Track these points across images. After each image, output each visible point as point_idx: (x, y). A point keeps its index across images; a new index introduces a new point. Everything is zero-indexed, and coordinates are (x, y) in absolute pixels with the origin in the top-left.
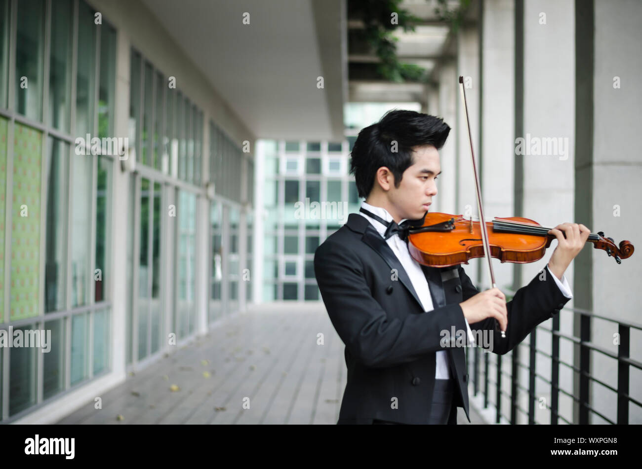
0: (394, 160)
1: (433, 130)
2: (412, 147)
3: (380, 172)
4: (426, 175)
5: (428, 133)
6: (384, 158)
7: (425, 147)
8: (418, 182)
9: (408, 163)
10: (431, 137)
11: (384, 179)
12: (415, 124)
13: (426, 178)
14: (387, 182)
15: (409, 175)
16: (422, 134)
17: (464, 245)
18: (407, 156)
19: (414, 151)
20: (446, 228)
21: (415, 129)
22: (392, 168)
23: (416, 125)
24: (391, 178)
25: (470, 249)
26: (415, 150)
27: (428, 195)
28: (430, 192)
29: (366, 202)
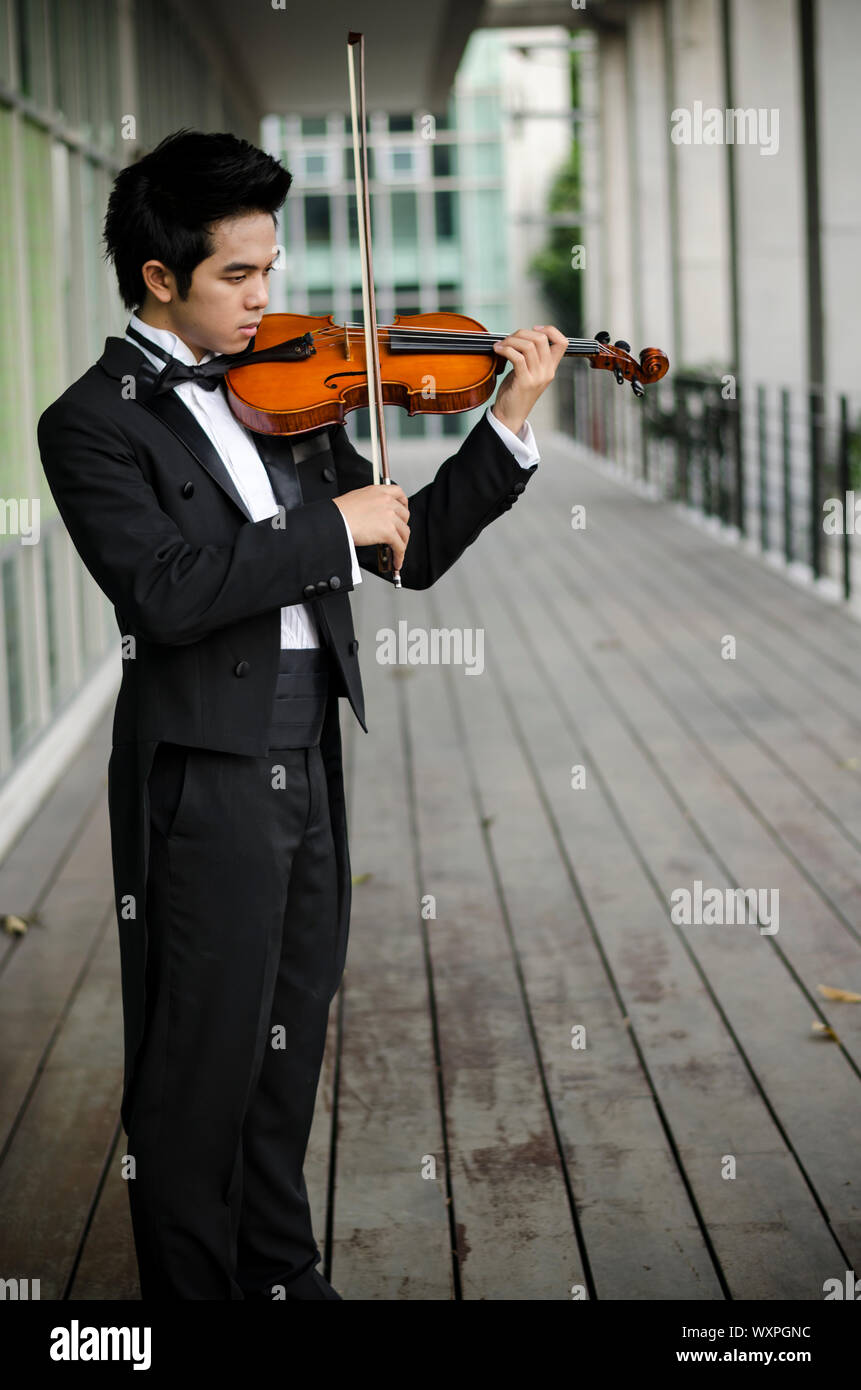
3: (148, 271)
4: (239, 273)
8: (223, 288)
9: (202, 253)
11: (157, 281)
13: (241, 278)
14: (165, 289)
15: (205, 276)
17: (334, 387)
22: (169, 263)
24: (170, 281)
27: (247, 308)
28: (253, 303)
29: (137, 314)
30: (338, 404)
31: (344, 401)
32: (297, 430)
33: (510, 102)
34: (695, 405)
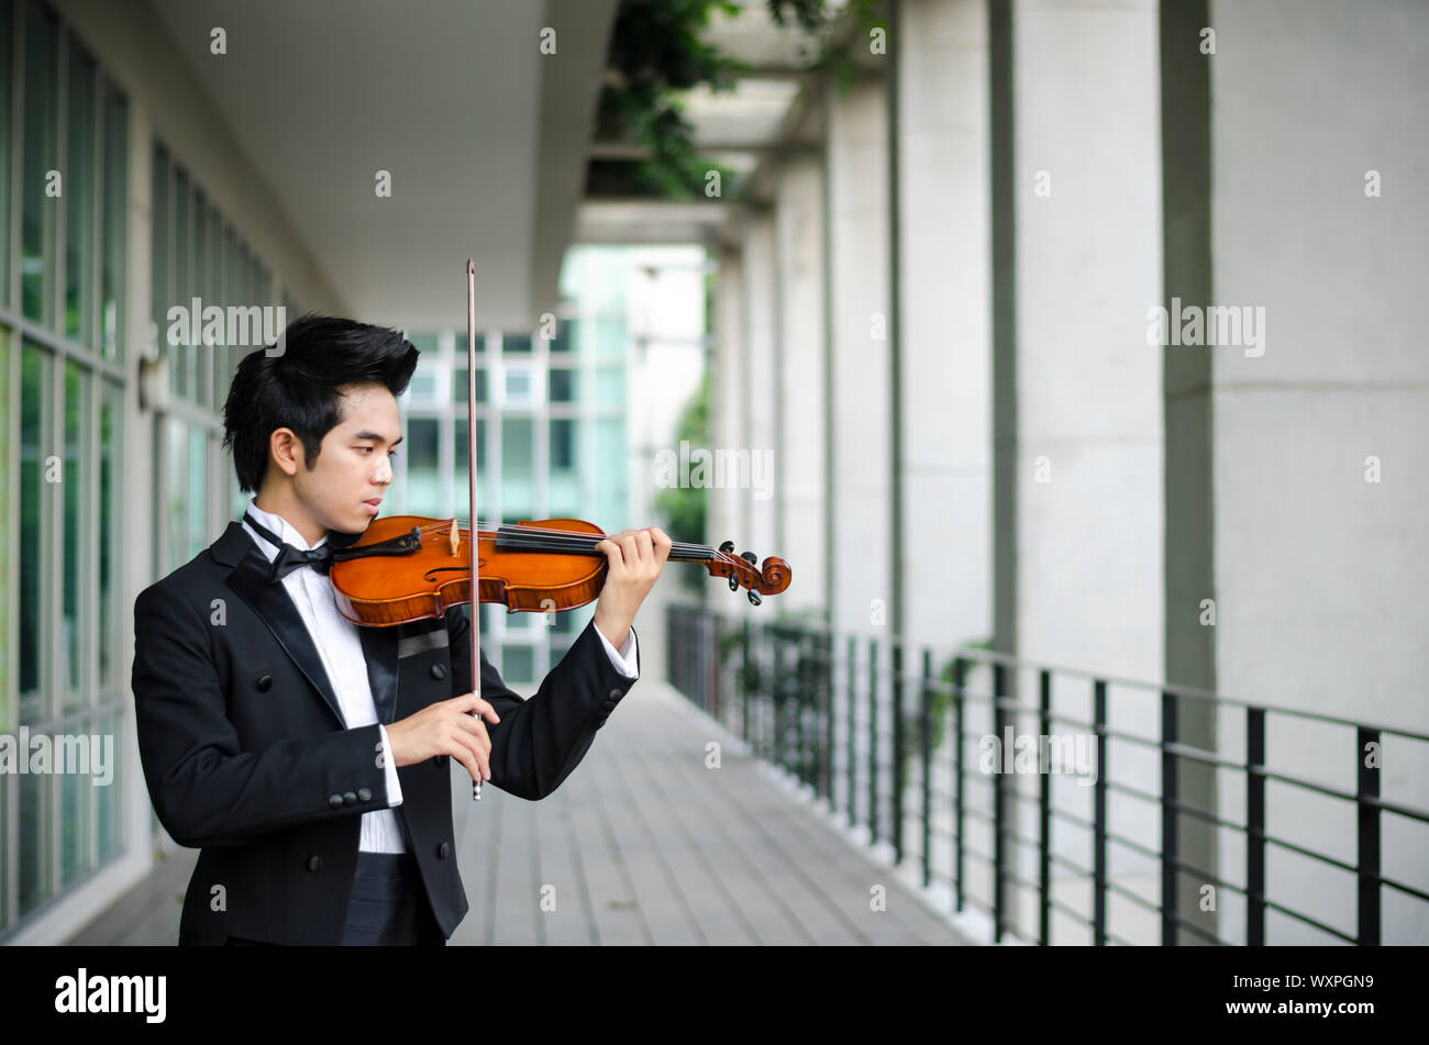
0: (304, 416)
1: (382, 352)
2: (338, 389)
3: (277, 440)
4: (368, 443)
5: (370, 358)
6: (285, 412)
7: (367, 388)
8: (351, 457)
9: (332, 420)
10: (375, 367)
11: (285, 452)
12: (346, 342)
13: (370, 449)
14: (292, 459)
15: (335, 444)
16: (359, 361)
17: (434, 580)
18: (329, 407)
19: (342, 395)
20: (402, 547)
21: (347, 353)
22: (300, 430)
23: (348, 345)
24: (298, 450)
25: (441, 590)
26: (345, 393)
27: (373, 483)
28: (379, 478)
29: (255, 501)
30: (434, 597)
31: (439, 593)
32: (392, 621)
33: (637, 326)
34: (792, 654)
